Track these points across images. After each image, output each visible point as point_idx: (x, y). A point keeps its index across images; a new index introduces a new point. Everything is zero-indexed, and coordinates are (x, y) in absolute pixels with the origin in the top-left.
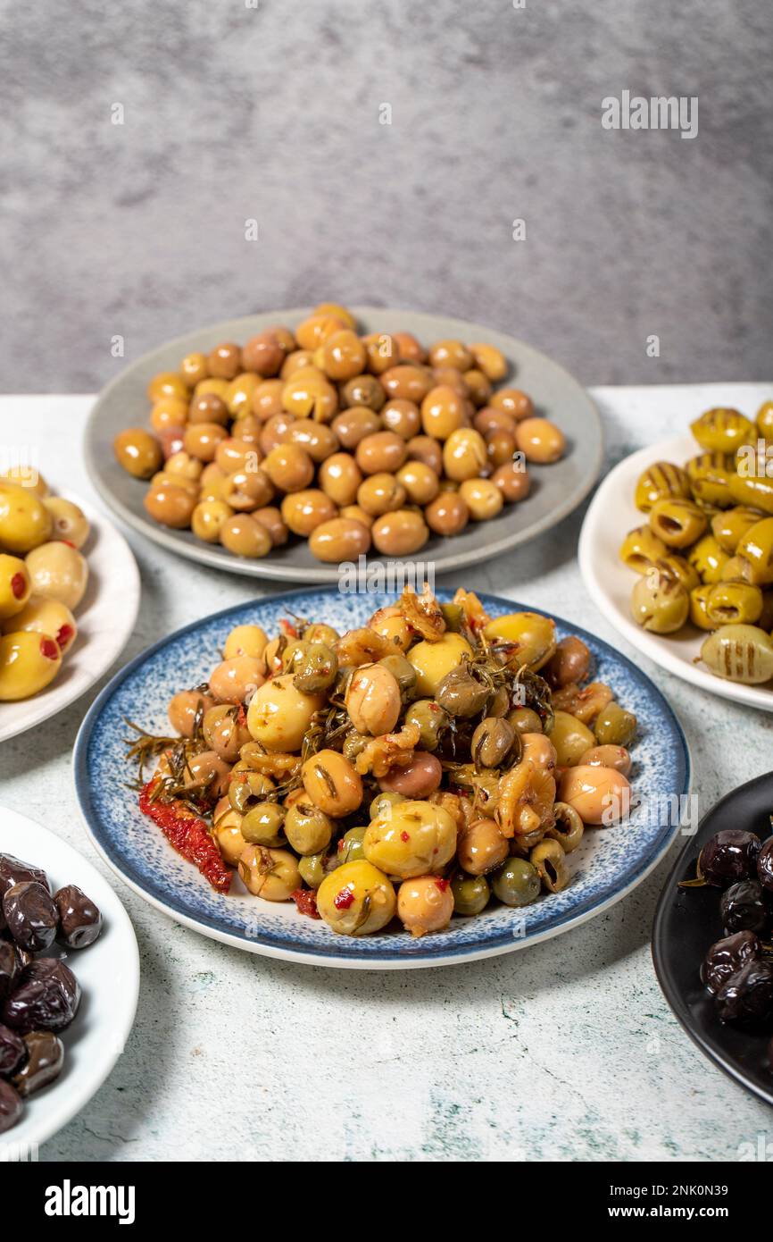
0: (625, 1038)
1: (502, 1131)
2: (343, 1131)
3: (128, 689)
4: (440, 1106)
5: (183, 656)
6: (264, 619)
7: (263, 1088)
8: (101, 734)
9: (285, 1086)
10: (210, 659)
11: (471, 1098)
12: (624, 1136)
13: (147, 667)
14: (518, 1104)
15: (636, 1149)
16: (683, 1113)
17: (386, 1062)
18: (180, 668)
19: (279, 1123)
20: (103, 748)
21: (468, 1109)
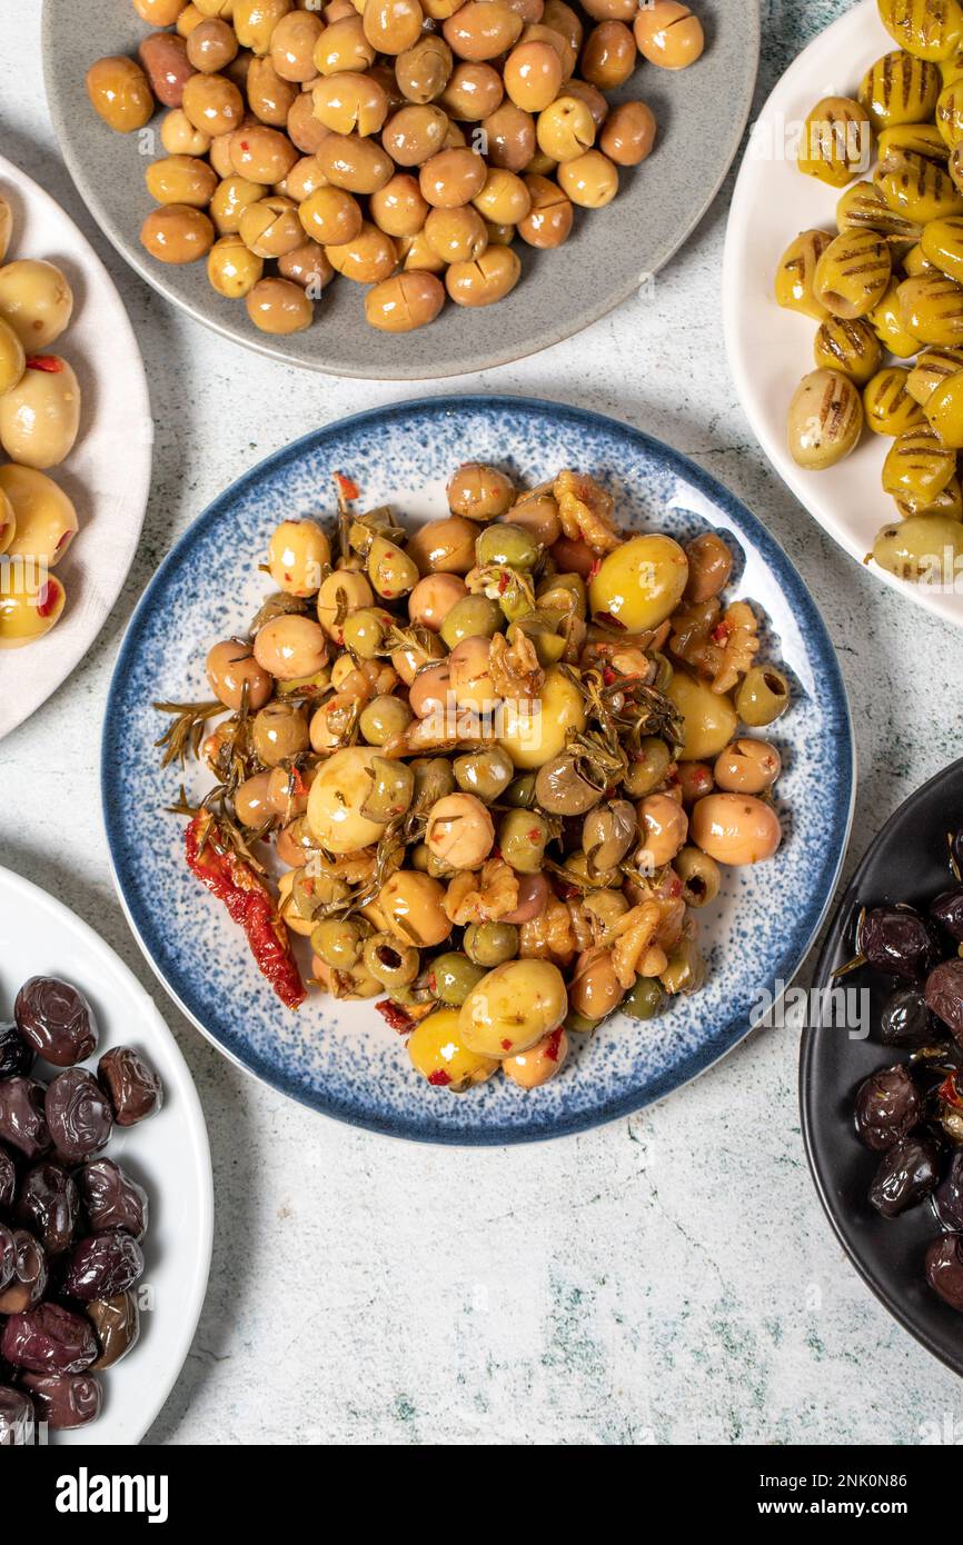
0: (768, 1170)
1: (629, 1329)
2: (453, 1334)
3: (153, 635)
4: (560, 1291)
5: (216, 556)
6: (314, 473)
7: (361, 1269)
8: (128, 729)
9: (386, 1263)
10: (251, 549)
11: (594, 1277)
12: (764, 1331)
13: (173, 588)
14: (646, 1285)
15: (775, 1350)
16: (830, 1291)
17: (498, 1220)
18: (214, 577)
19: (384, 1323)
20: (132, 754)
21: (590, 1296)
